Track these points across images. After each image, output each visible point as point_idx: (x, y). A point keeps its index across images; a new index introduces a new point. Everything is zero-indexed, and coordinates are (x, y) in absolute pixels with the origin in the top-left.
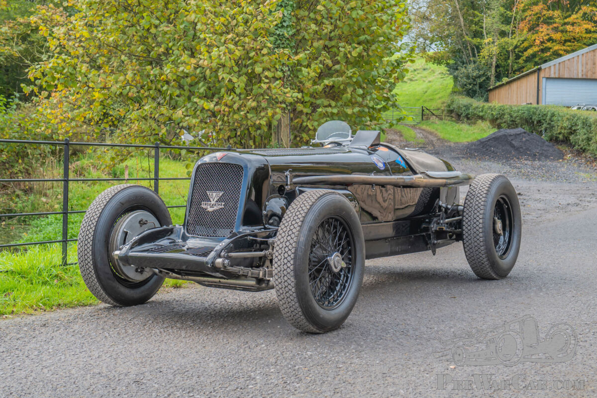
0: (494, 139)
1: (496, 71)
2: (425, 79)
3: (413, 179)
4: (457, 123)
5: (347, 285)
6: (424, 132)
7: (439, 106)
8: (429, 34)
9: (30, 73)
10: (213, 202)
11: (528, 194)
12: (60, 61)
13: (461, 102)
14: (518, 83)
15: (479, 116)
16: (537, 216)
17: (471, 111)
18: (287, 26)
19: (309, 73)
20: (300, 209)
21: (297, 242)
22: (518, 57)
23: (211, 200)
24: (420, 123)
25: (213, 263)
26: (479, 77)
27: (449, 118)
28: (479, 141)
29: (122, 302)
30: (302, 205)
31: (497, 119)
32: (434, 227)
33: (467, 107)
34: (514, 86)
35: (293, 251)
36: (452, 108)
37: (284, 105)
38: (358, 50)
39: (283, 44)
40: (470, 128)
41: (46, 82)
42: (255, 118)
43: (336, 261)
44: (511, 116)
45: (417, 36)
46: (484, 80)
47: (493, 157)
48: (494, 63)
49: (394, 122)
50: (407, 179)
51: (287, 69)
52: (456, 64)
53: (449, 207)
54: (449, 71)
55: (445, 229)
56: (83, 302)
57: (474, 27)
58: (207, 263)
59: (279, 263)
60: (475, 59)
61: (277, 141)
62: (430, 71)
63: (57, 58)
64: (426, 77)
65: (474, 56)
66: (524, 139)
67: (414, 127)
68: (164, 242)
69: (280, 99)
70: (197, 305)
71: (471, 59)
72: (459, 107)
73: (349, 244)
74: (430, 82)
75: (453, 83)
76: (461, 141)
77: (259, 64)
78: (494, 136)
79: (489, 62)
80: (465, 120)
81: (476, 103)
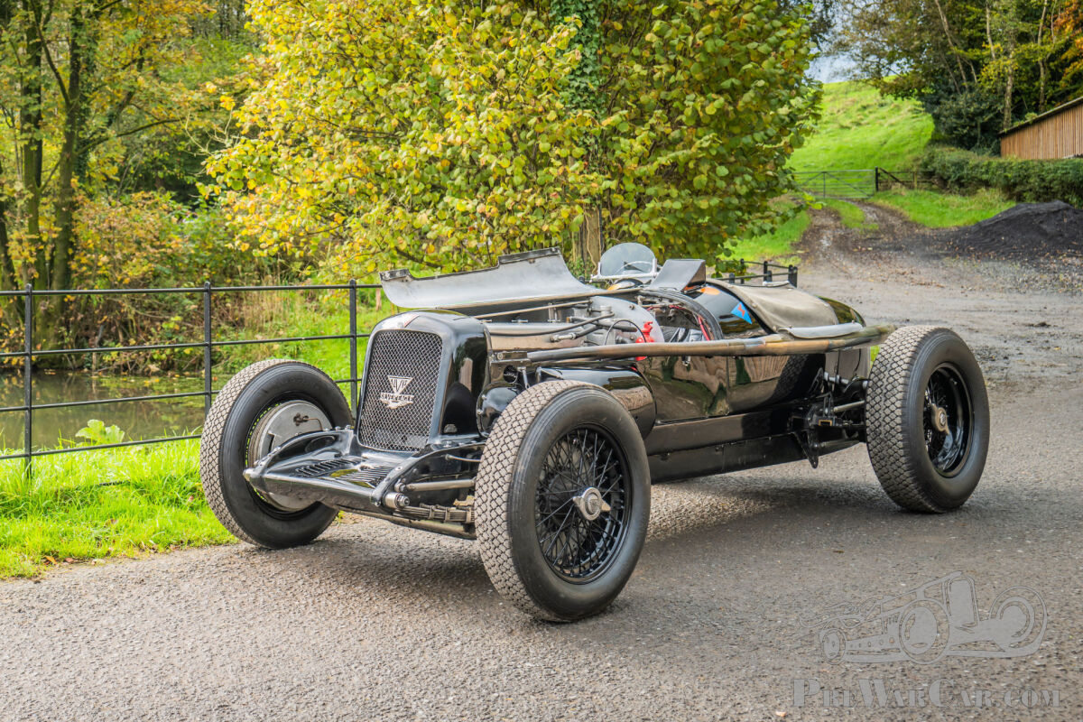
0: (1007, 222)
1: (1013, 101)
2: (882, 121)
3: (761, 343)
4: (941, 193)
5: (617, 539)
6: (879, 211)
7: (909, 165)
8: (886, 49)
9: (208, 166)
10: (397, 394)
11: (1060, 324)
12: (248, 147)
13: (947, 158)
14: (1056, 122)
15: (981, 180)
16: (1070, 369)
17: (965, 172)
18: (591, 74)
19: (632, 147)
20: (520, 417)
21: (513, 474)
22: (1055, 76)
23: (394, 389)
24: (873, 195)
25: (382, 500)
26: (982, 113)
27: (926, 185)
28: (978, 224)
29: (271, 543)
30: (524, 411)
31: (1015, 185)
32: (813, 420)
33: (959, 165)
34: (1049, 127)
35: (506, 488)
36: (930, 168)
37: (587, 201)
38: (716, 104)
39: (585, 101)
40: (964, 202)
41: (231, 178)
42: (542, 222)
43: (591, 501)
44: (1043, 180)
45: (863, 52)
46: (991, 119)
47: (1003, 253)
48: (1009, 88)
49: (790, 214)
50: (748, 343)
51: (593, 140)
52: (936, 94)
53: (845, 381)
54: (923, 106)
55: (831, 423)
56: (217, 538)
57: (967, 32)
58: (373, 499)
59: (484, 507)
60: (971, 84)
61: (580, 256)
62: (892, 107)
63: (245, 143)
64: (884, 118)
65: (970, 78)
66: (1065, 220)
67: (861, 202)
68: (325, 456)
69: (583, 191)
70: (390, 550)
71: (965, 84)
72: (944, 166)
73: (619, 470)
74: (892, 125)
75: (933, 126)
76: (945, 225)
77: (544, 137)
78: (1004, 217)
79: (999, 88)
80: (956, 187)
81: (976, 159)
